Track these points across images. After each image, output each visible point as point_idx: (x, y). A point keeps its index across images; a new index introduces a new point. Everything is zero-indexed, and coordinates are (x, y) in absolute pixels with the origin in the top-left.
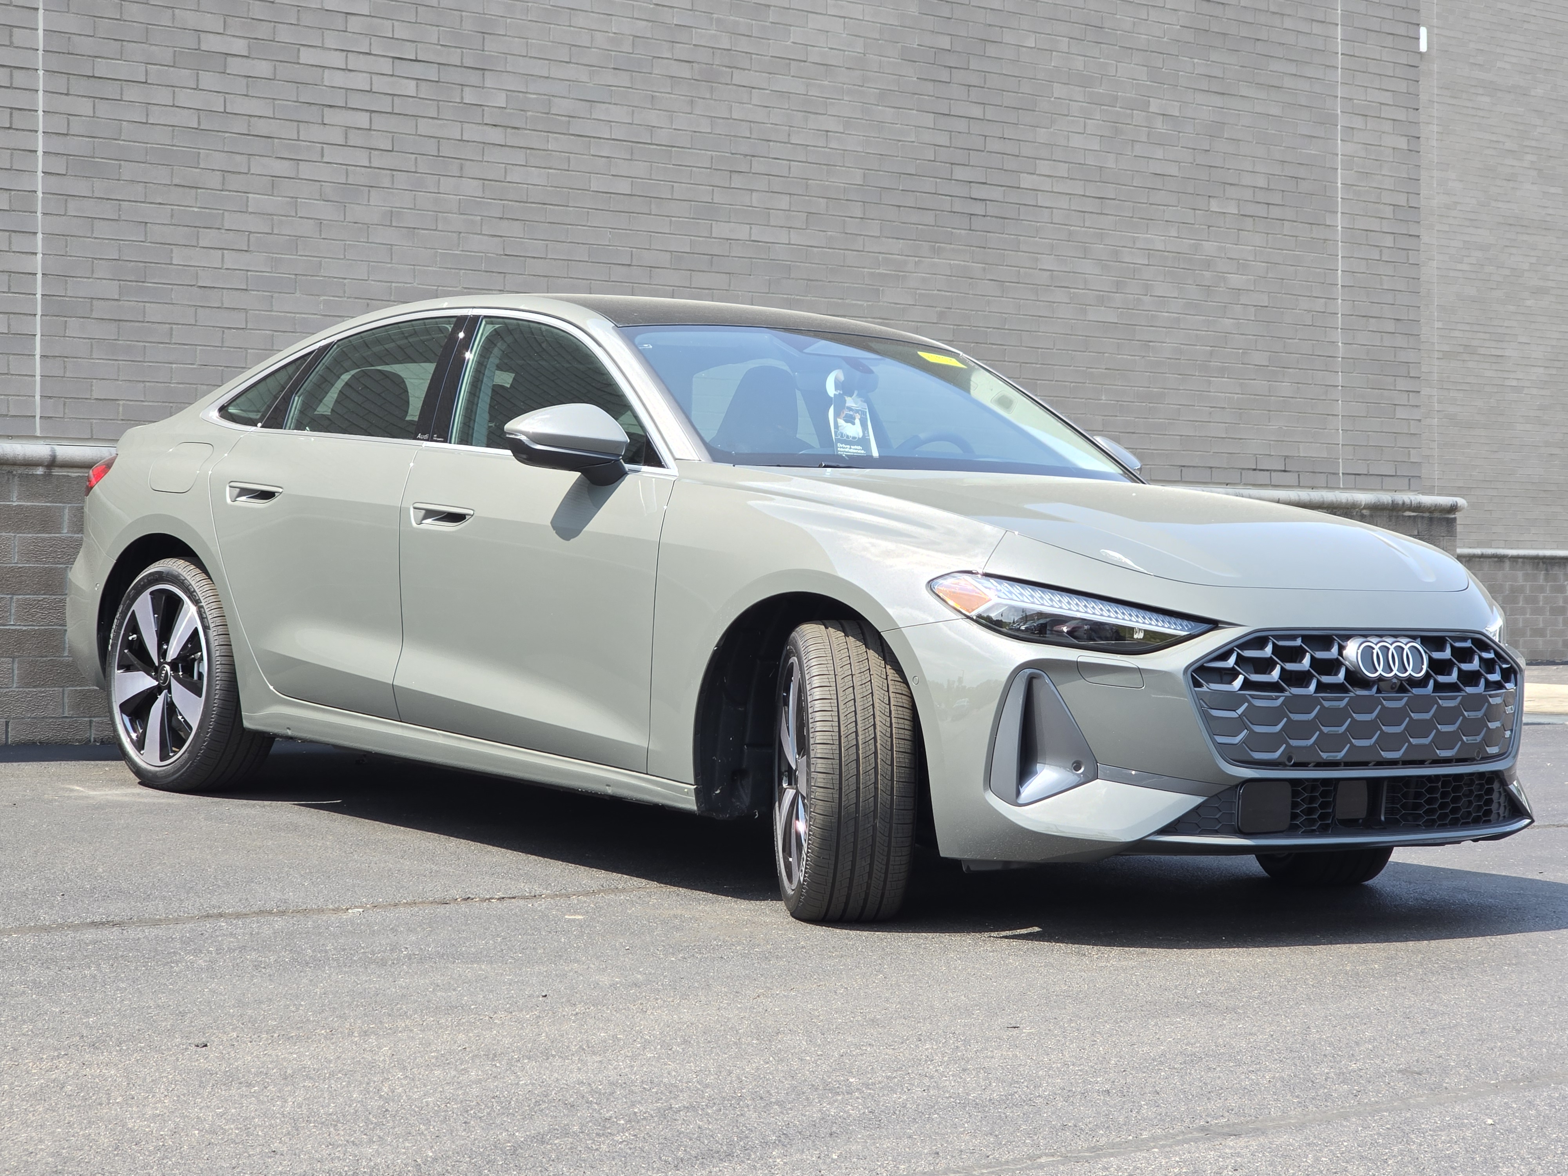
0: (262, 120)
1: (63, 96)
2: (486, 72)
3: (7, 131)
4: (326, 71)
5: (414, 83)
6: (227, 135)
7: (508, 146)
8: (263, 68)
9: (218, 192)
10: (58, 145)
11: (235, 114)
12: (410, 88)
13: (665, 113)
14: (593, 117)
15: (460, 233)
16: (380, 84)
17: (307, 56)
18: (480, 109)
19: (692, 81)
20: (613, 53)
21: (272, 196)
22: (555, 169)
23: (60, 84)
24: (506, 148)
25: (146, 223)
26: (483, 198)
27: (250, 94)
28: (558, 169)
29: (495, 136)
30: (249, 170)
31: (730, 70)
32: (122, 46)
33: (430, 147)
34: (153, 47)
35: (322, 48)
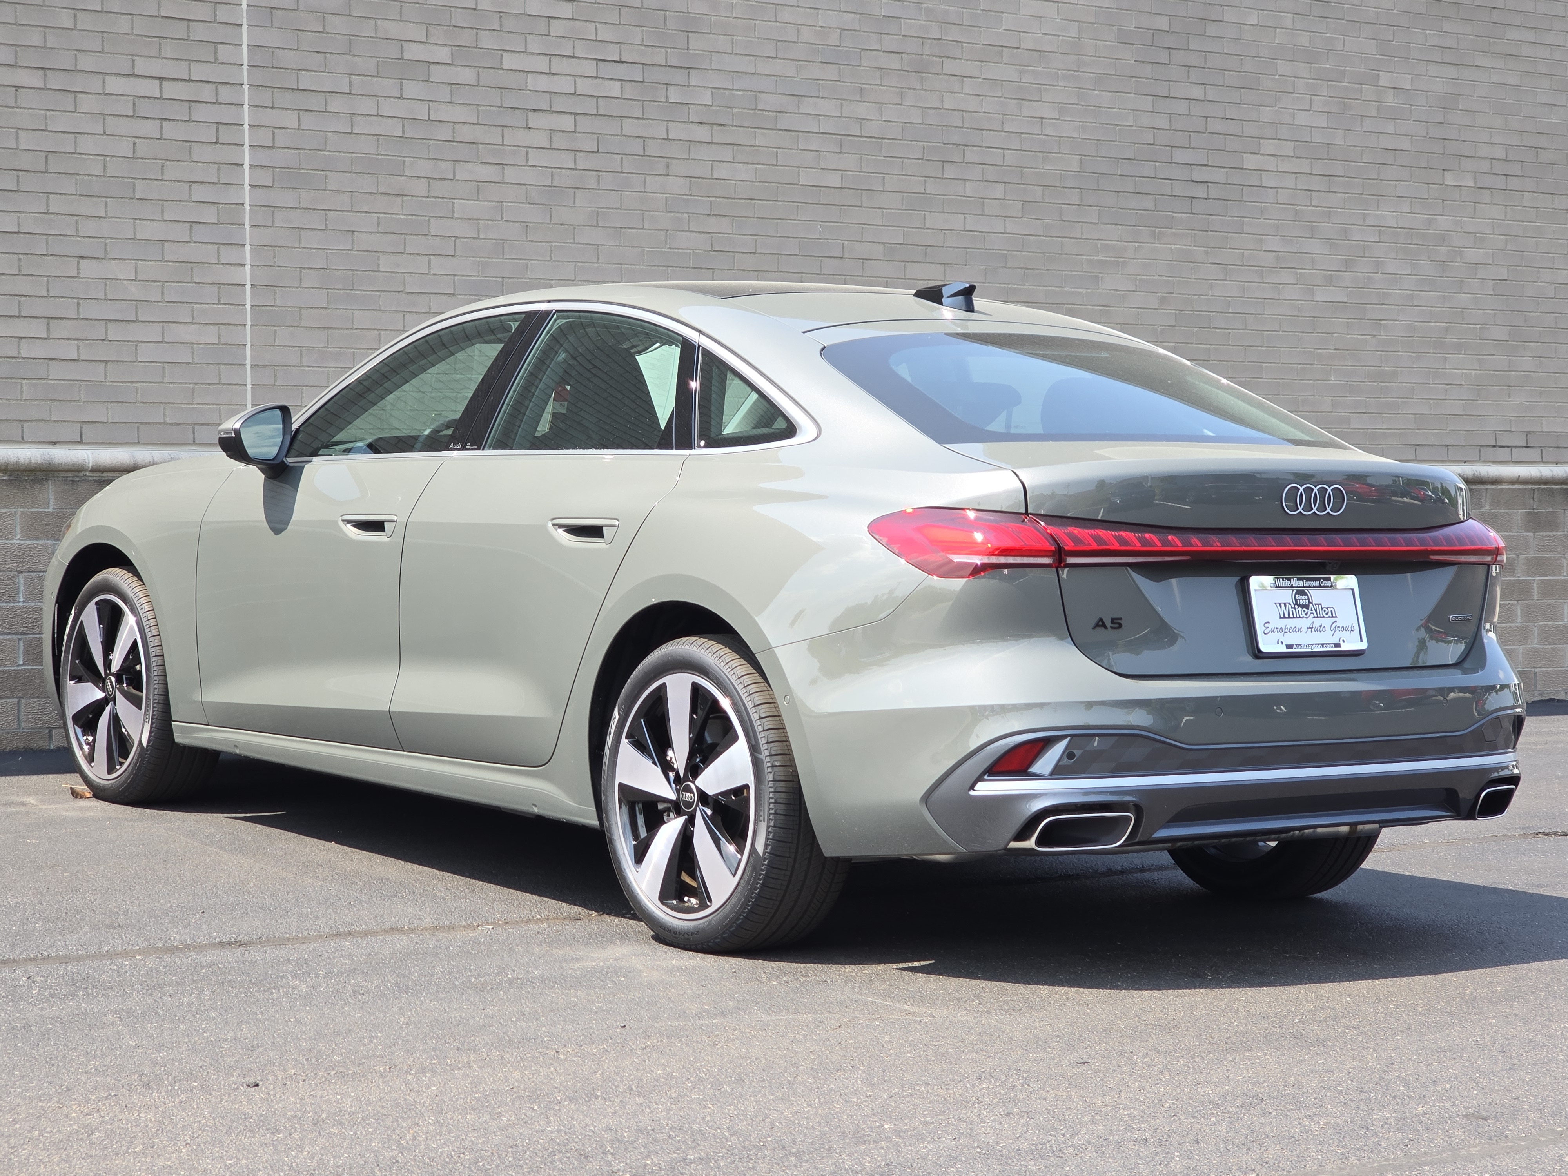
0: (466, 126)
1: (268, 110)
2: (691, 71)
3: (213, 146)
4: (529, 75)
5: (619, 83)
6: (431, 142)
7: (715, 143)
8: (466, 75)
9: (424, 199)
10: (264, 158)
11: (440, 121)
12: (615, 89)
13: (874, 105)
14: (800, 111)
15: (668, 230)
16: (583, 87)
17: (509, 61)
18: (685, 108)
19: (902, 72)
20: (821, 47)
21: (477, 200)
22: (763, 164)
23: (266, 98)
24: (713, 145)
25: (353, 231)
26: (691, 195)
27: (454, 100)
28: (767, 165)
29: (702, 133)
30: (454, 176)
31: (941, 60)
32: (326, 58)
33: (636, 147)
34: (356, 58)
35: (525, 52)
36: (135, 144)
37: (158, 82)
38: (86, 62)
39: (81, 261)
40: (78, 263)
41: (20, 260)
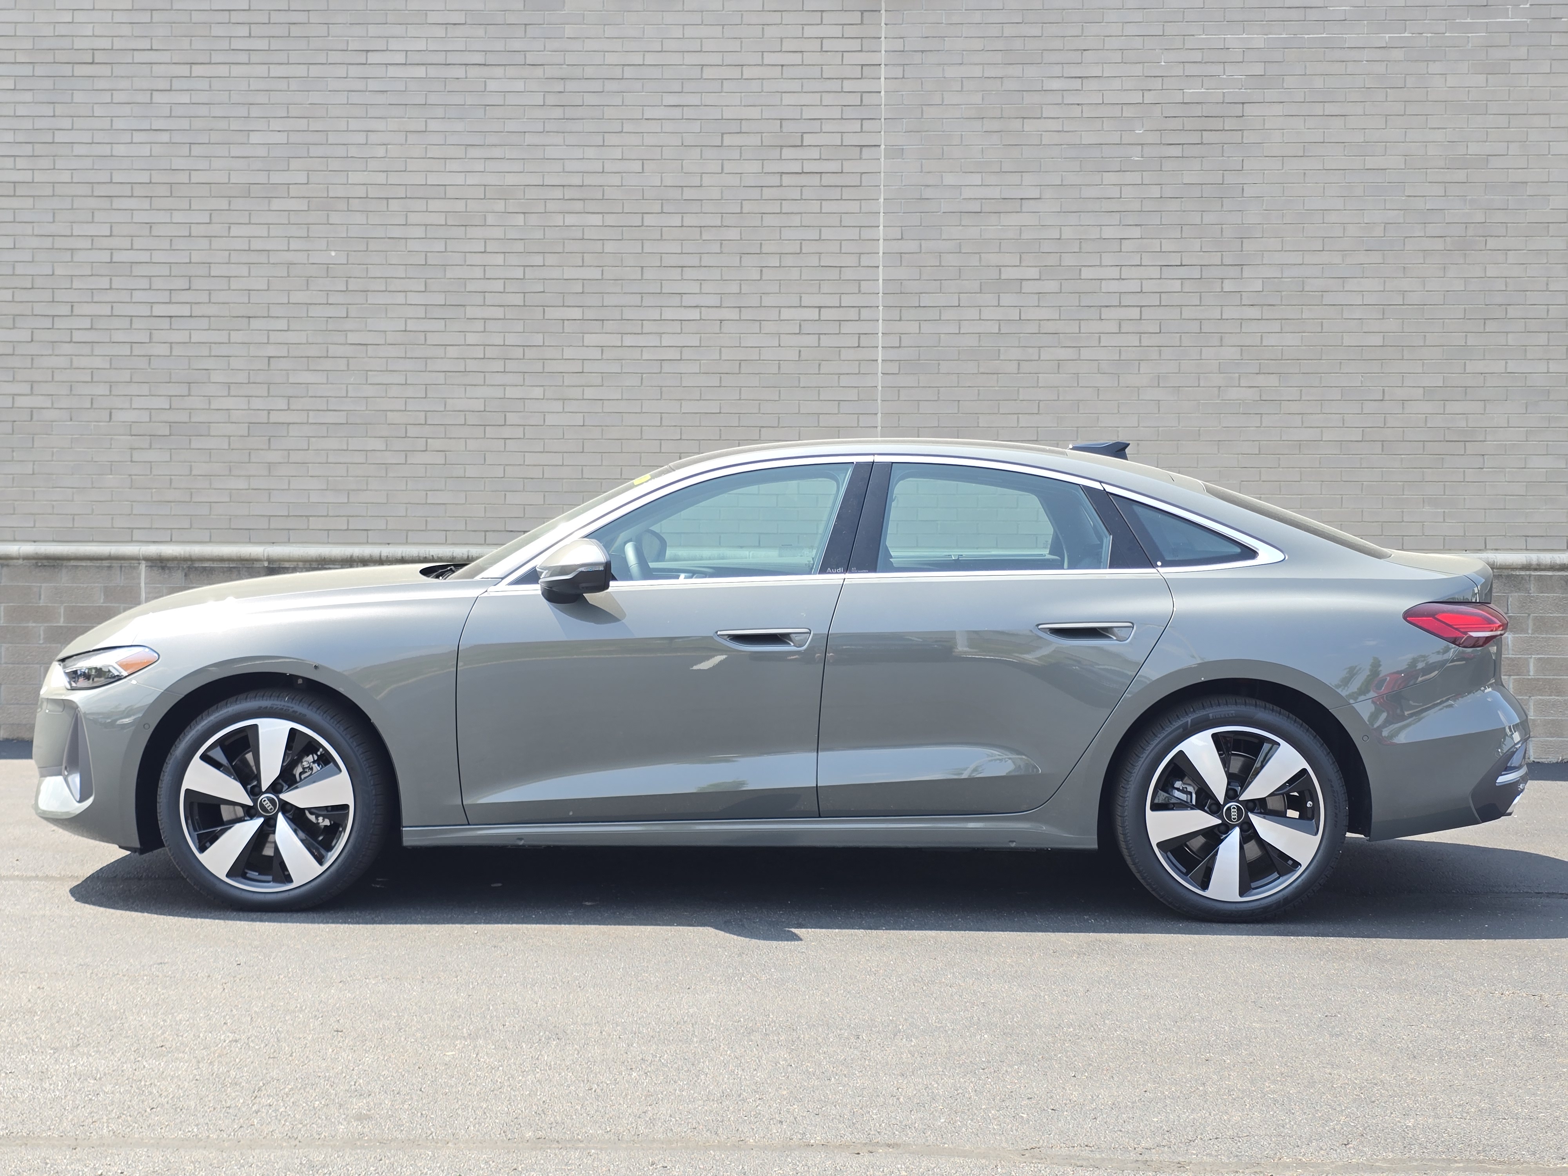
0: (1050, 322)
1: (897, 322)
2: (1244, 267)
3: (856, 349)
4: (1103, 282)
5: (1180, 281)
6: (1022, 335)
7: (1264, 319)
8: (1052, 286)
9: (1015, 375)
10: (893, 354)
11: (1029, 320)
13: (1417, 279)
14: (1345, 289)
15: (1220, 387)
16: (1148, 286)
17: (1086, 273)
18: (1239, 295)
19: (1447, 252)
20: (1365, 239)
21: (1058, 374)
22: (1308, 332)
23: (895, 314)
24: (1263, 321)
25: (960, 401)
26: (1242, 359)
27: (1041, 304)
28: (1312, 333)
29: (1254, 313)
30: (1039, 358)
31: (1484, 239)
32: (941, 283)
33: (1194, 327)
34: (964, 281)
35: (1101, 266)
36: (800, 351)
37: (817, 310)
38: (767, 301)
39: (762, 429)
40: (760, 430)
41: (720, 430)
